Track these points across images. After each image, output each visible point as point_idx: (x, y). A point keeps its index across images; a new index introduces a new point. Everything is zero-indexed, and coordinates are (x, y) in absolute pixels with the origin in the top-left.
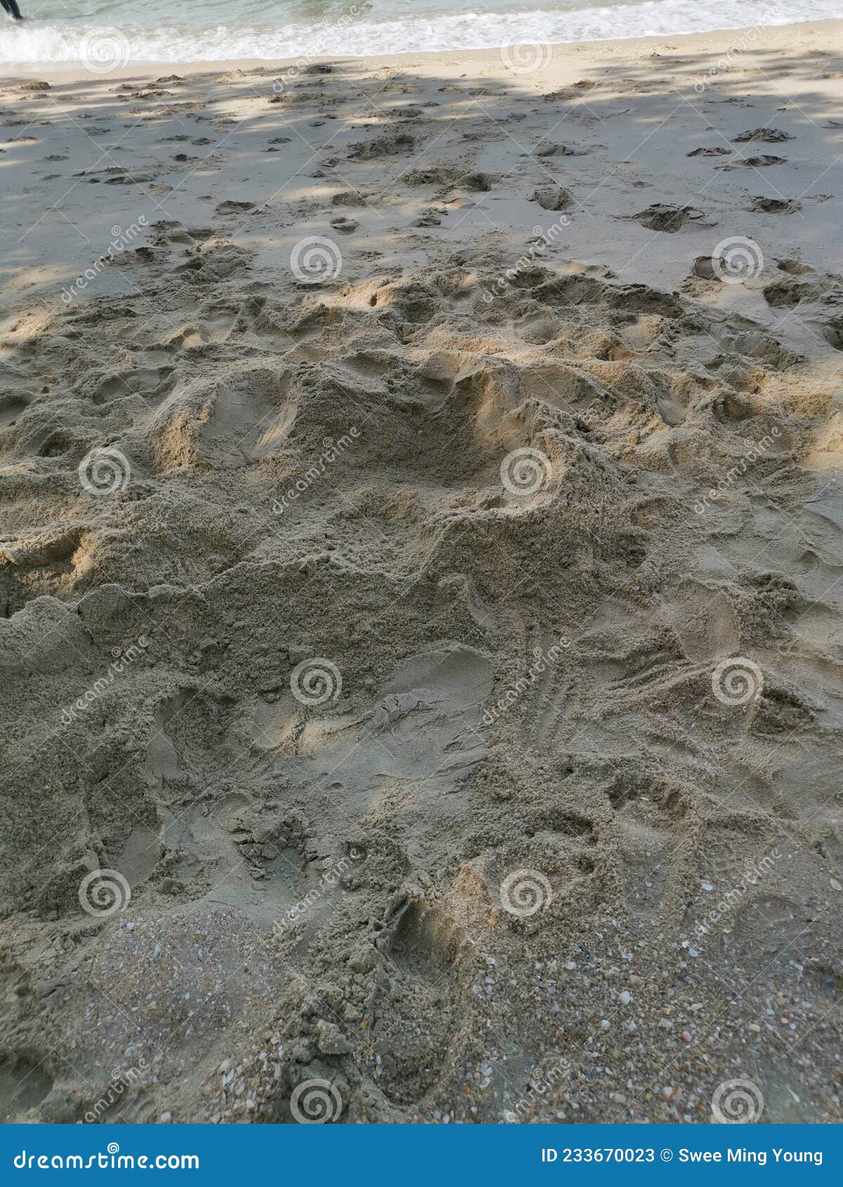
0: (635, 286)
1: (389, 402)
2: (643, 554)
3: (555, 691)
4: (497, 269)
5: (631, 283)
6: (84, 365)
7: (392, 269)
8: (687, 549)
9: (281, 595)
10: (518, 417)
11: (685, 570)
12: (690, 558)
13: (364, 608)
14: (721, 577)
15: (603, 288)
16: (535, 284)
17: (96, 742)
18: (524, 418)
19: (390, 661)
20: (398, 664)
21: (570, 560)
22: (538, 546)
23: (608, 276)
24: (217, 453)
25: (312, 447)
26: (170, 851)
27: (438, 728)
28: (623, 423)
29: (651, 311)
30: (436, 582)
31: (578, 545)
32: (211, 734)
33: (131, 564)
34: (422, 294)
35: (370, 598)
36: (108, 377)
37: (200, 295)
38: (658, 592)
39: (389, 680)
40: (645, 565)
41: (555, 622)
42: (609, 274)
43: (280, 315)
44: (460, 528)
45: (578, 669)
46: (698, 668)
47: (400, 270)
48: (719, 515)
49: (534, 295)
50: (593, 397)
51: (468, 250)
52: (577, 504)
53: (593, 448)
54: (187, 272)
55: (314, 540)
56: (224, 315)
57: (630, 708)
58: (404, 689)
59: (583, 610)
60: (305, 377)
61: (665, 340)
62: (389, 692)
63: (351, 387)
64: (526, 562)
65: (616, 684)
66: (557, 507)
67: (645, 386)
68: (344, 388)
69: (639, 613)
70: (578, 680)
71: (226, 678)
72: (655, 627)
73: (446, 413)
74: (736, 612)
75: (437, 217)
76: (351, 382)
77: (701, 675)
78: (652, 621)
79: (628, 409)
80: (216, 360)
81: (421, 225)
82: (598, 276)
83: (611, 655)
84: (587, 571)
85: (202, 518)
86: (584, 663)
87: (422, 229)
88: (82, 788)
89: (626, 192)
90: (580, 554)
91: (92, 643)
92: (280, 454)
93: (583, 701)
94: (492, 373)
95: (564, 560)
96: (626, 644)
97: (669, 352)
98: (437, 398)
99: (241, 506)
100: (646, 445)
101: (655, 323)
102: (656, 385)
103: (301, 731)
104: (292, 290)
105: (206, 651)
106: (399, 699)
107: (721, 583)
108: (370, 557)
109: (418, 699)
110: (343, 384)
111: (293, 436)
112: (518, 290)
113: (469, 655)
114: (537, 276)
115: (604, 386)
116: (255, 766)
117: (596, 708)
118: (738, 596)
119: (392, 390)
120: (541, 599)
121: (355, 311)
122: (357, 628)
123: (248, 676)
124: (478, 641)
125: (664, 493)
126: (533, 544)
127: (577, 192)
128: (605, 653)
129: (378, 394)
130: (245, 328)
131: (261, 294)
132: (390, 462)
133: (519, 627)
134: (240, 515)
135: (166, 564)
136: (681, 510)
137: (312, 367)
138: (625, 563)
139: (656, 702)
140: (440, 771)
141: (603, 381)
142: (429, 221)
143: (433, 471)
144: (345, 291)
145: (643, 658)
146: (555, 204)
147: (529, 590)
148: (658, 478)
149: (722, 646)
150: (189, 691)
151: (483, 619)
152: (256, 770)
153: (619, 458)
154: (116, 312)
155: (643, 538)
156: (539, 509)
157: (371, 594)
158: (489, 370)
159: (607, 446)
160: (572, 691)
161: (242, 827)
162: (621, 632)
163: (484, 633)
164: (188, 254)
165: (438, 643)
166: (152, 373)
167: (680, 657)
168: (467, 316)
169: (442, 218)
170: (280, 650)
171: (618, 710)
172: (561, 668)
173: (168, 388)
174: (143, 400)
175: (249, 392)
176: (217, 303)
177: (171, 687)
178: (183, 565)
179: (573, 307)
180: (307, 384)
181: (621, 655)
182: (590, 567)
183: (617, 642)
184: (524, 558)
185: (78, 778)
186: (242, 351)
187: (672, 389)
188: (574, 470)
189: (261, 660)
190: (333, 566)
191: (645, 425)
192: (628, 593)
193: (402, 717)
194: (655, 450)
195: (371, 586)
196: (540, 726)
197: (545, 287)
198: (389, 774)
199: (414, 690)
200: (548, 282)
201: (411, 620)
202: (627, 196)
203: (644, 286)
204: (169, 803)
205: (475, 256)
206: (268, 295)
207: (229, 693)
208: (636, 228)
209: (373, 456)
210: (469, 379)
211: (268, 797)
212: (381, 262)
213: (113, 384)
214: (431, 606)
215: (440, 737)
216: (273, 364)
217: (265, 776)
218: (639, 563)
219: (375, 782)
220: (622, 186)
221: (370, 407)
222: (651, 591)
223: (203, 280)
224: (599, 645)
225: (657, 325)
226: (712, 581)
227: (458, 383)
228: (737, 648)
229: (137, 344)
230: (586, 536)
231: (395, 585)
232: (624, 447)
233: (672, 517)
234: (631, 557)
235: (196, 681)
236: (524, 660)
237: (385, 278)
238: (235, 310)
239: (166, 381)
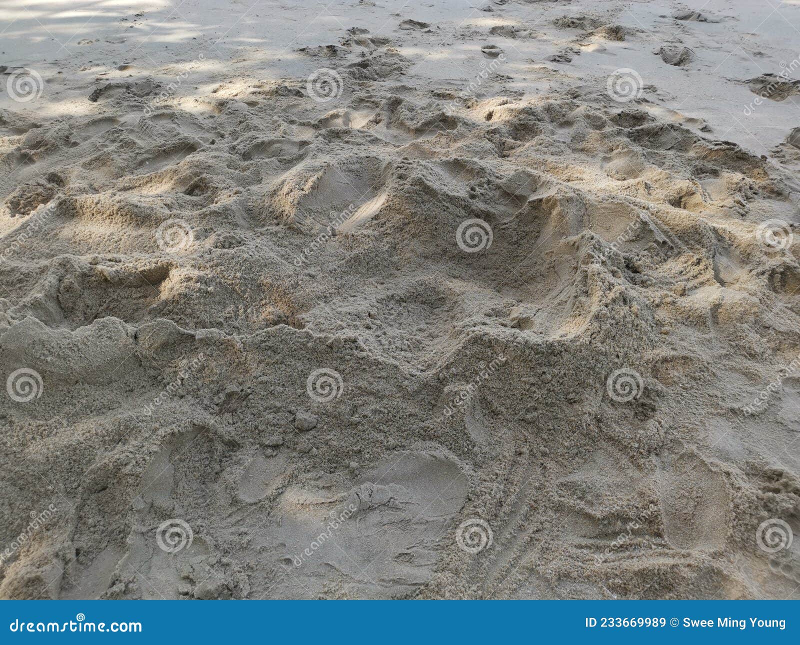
0: (727, 143)
1: (466, 206)
2: (654, 410)
3: (521, 528)
4: (605, 107)
5: (723, 140)
6: (248, 128)
7: (516, 92)
8: (700, 418)
9: (305, 362)
10: (574, 245)
11: (692, 440)
12: (701, 428)
13: (372, 393)
14: (727, 459)
15: (695, 139)
16: (634, 125)
17: (105, 458)
18: (578, 247)
19: (379, 450)
20: (385, 455)
21: (577, 398)
22: (549, 377)
23: (705, 129)
24: (309, 221)
25: (388, 231)
26: (121, 581)
27: (399, 531)
28: (673, 271)
29: (734, 169)
30: (445, 385)
31: (589, 385)
32: (210, 470)
33: (199, 303)
34: (531, 117)
35: (380, 386)
36: (260, 141)
37: (357, 88)
38: (657, 455)
39: (373, 468)
40: (651, 424)
41: (544, 454)
42: (705, 128)
43: (409, 115)
44: (479, 341)
45: (550, 513)
46: (673, 556)
47: (522, 94)
48: (745, 388)
49: (629, 135)
50: (650, 241)
51: (586, 86)
52: (599, 344)
53: (633, 292)
54: (354, 69)
55: (358, 316)
56: (368, 107)
57: (588, 577)
58: (384, 481)
59: (576, 451)
60: (402, 171)
61: (740, 199)
62: (368, 480)
63: (435, 187)
64: (533, 389)
65: (584, 542)
66: (578, 343)
67: (705, 240)
68: (428, 187)
69: (630, 473)
70: (547, 525)
71: (239, 423)
72: (641, 494)
73: (514, 225)
74: (732, 505)
75: (570, 55)
76: (438, 183)
77: (673, 566)
78: (640, 486)
79: (682, 259)
80: (347, 142)
81: (555, 60)
82: (695, 130)
83: (589, 510)
84: (590, 414)
85: (273, 275)
86: (559, 508)
87: (554, 63)
88: (79, 496)
89: (744, 59)
90: (587, 395)
91: (140, 365)
92: (359, 233)
93: (545, 550)
94: (560, 200)
95: (571, 396)
96: (606, 502)
97: (741, 211)
98: (510, 210)
99: (312, 271)
100: (689, 299)
101: (735, 180)
102: (719, 241)
103: (279, 494)
104: (428, 96)
105: (230, 395)
106: (375, 489)
107: (725, 466)
108: (398, 344)
109: (391, 495)
110: (429, 184)
111: (376, 219)
112: (616, 128)
113: (452, 466)
114: (639, 118)
115: (665, 232)
116: (230, 515)
117: (554, 565)
118: (739, 488)
119: (473, 197)
120: (538, 428)
121: (470, 122)
122: (359, 411)
123: (256, 428)
124: (465, 454)
125: (694, 352)
126: (544, 373)
127: (699, 53)
128: (582, 504)
129: (458, 198)
130: (380, 121)
131: (401, 96)
132: (453, 258)
133: (508, 451)
134: (308, 278)
135: (231, 308)
136: (706, 374)
137: (410, 164)
138: (633, 413)
139: (616, 581)
140: (383, 580)
141: (666, 227)
142: (561, 58)
143: (489, 272)
144: (470, 104)
145: (619, 523)
146: (675, 60)
147: (529, 416)
148: (693, 334)
149: (707, 538)
150: (201, 429)
151: (477, 433)
152: (229, 520)
153: (658, 306)
154: (290, 91)
155: (659, 394)
156: (559, 342)
157: (382, 383)
158: (559, 197)
159: (650, 292)
160: (537, 536)
161: (191, 576)
162: (606, 487)
163: (474, 446)
164: (363, 55)
165: (428, 443)
166: (294, 143)
167: (659, 535)
168: (564, 143)
169: (575, 58)
170: (290, 412)
171: (575, 575)
172: (535, 506)
173: (300, 158)
174: (278, 163)
175: (357, 174)
176: (366, 97)
177: (185, 421)
178: (245, 311)
179: (662, 151)
180: (401, 177)
181: (597, 512)
182: (594, 410)
183: (598, 496)
184: (533, 384)
185: (79, 485)
186: (369, 139)
187: (733, 248)
188: (605, 311)
189: (271, 416)
190: (357, 348)
191: (695, 277)
192: (626, 447)
193: (371, 509)
194: (697, 306)
195: (384, 374)
196: (494, 563)
197: (642, 130)
198: (337, 565)
199: (391, 484)
200: (646, 126)
201: (410, 415)
202: (745, 63)
203: (735, 145)
204: (144, 529)
205: (590, 93)
206: (407, 98)
207: (237, 438)
208: (745, 91)
209: (439, 250)
210: (541, 200)
211: (226, 552)
212: (510, 85)
213: (262, 147)
214: (434, 406)
215: (397, 542)
216: (385, 154)
217: (233, 529)
218: (646, 417)
219: (322, 570)
220: (743, 54)
221: (448, 208)
222: (649, 452)
223: (365, 77)
224: (580, 495)
225: (737, 184)
226: (716, 461)
227: (529, 202)
228: (721, 546)
229: (294, 118)
230: (600, 378)
231: (406, 379)
232: (667, 296)
233: (695, 379)
234: (640, 409)
235: (211, 421)
236: (502, 487)
237: (505, 98)
238: (376, 105)
239: (301, 152)
